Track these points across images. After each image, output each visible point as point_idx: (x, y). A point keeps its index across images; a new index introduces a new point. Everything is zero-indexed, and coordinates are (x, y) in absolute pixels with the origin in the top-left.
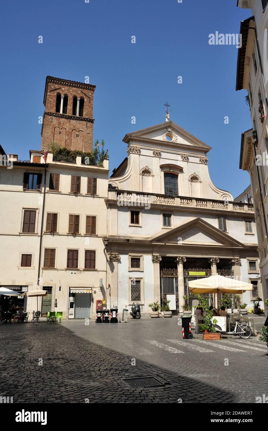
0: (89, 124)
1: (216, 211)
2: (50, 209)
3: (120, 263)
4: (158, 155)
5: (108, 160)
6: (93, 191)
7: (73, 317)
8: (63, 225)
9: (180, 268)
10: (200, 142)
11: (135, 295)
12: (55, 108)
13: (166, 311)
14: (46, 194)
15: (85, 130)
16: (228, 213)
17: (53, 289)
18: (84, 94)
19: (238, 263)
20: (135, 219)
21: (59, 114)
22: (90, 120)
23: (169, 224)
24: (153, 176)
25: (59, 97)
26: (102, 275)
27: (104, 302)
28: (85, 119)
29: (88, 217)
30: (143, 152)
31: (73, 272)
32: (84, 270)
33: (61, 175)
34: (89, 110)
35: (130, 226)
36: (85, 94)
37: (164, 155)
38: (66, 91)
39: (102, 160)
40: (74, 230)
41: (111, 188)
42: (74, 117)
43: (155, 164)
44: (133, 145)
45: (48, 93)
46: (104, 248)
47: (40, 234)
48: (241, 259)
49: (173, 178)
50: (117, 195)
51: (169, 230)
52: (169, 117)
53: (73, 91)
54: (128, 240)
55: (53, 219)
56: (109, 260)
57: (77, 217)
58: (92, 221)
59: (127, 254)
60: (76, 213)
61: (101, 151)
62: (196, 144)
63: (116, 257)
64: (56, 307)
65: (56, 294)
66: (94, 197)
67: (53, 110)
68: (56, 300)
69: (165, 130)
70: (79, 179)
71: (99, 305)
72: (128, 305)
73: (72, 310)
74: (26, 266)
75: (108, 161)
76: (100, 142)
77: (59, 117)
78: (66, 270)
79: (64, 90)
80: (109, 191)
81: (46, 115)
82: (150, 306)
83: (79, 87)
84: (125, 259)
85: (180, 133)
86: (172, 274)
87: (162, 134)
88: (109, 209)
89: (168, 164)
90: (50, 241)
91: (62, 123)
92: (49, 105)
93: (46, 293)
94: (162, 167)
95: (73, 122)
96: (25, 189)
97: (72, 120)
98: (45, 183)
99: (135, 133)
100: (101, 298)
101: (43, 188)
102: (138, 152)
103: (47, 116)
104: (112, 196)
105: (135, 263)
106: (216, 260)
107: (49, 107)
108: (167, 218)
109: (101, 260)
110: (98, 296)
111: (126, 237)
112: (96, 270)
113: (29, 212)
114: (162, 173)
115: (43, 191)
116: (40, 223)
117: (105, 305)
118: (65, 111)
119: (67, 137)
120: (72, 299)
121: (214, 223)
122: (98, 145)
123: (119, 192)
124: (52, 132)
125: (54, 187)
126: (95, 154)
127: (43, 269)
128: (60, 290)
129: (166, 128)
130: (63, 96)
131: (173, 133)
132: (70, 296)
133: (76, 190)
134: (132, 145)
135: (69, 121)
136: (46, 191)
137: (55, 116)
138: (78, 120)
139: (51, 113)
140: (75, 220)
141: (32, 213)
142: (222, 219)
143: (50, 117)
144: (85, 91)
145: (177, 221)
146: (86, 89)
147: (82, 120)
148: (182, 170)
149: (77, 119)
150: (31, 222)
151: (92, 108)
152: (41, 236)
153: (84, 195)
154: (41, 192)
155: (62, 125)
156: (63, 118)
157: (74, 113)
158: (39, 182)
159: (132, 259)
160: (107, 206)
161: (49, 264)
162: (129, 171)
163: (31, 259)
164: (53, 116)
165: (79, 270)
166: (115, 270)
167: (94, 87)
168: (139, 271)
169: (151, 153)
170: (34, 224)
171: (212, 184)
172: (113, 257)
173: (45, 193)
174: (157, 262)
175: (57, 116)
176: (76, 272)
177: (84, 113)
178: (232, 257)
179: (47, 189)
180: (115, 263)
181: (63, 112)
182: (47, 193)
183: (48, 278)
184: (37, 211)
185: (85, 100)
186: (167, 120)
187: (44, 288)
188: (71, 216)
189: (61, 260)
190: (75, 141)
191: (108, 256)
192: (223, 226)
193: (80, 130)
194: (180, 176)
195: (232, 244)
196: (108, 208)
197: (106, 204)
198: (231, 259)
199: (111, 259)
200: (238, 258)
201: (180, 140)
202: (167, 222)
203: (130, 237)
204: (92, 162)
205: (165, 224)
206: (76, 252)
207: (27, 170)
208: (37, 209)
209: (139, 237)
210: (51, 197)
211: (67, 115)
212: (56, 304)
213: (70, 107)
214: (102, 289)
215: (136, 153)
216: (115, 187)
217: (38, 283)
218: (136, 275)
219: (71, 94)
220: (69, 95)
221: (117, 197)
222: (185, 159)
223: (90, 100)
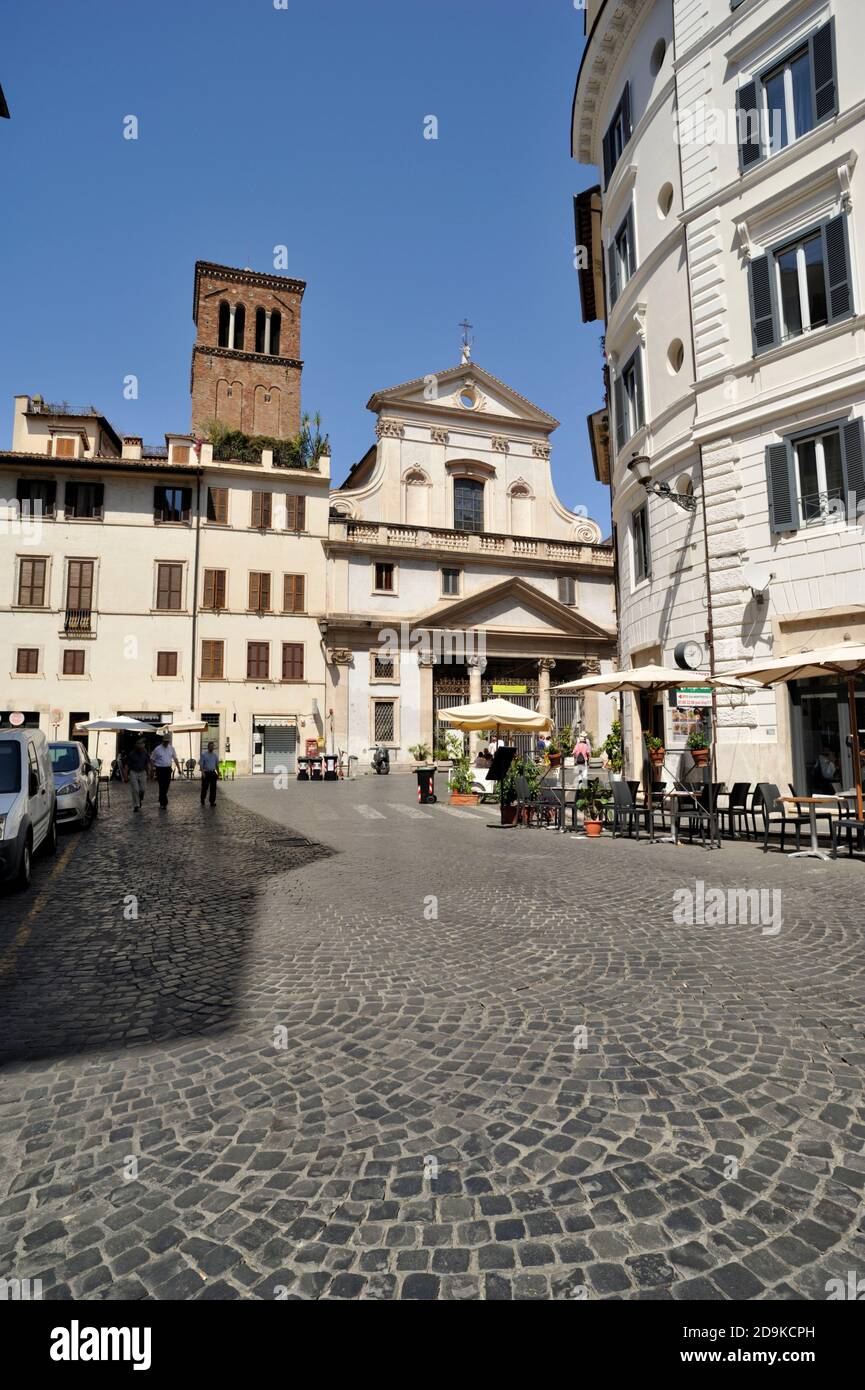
0: (292, 372)
1: (555, 563)
2: (209, 562)
3: (353, 668)
4: (441, 439)
5: (330, 456)
6: (297, 523)
7: (261, 770)
8: (238, 592)
9: (475, 678)
10: (535, 410)
11: (384, 729)
12: (217, 336)
13: (443, 760)
14: (202, 531)
15: (283, 385)
16: (579, 568)
17: (221, 718)
18: (280, 301)
19: (595, 669)
20: (384, 581)
21: (225, 351)
22: (294, 362)
23: (455, 591)
24: (430, 485)
25: (224, 309)
26: (317, 692)
27: (320, 744)
28: (282, 360)
29: (287, 577)
30: (410, 433)
31: (261, 686)
32: (281, 682)
33: (230, 490)
34: (293, 339)
35: (374, 595)
36: (283, 304)
37: (454, 439)
38: (240, 296)
39: (316, 458)
40: (260, 603)
41: (335, 516)
42: (259, 357)
43: (434, 461)
44: (389, 418)
45: (201, 303)
46: (321, 638)
47: (191, 613)
48: (602, 662)
49: (473, 488)
50: (348, 531)
51: (455, 603)
52: (468, 354)
53: (255, 296)
54: (369, 623)
55: (216, 582)
56: (330, 661)
57: (266, 577)
58: (296, 585)
59: (366, 650)
60: (262, 568)
61: (314, 437)
62: (527, 413)
63: (344, 657)
64: (229, 751)
65: (226, 726)
66: (299, 536)
67: (213, 342)
68: (228, 738)
69: (460, 383)
70: (267, 498)
71: (312, 748)
72: (367, 748)
73: (259, 758)
74: (167, 675)
75: (329, 459)
76: (313, 417)
77: (226, 357)
78: (246, 682)
79: (236, 294)
80: (330, 522)
81: (197, 354)
82: (411, 750)
83: (269, 287)
85: (493, 389)
86: (459, 689)
87: (451, 393)
88: (331, 561)
89: (463, 460)
90: (212, 626)
91: (233, 370)
92: (204, 330)
93: (206, 726)
94: (450, 466)
95: (257, 367)
96: (159, 519)
97: (254, 364)
98: (198, 508)
99: (392, 392)
100: (315, 736)
101: (195, 519)
102: (399, 433)
103: (200, 355)
104: (338, 533)
105: (384, 670)
106: (548, 662)
107: (204, 335)
108: (451, 577)
109: (315, 661)
110: (308, 732)
111: (365, 616)
112: (305, 683)
113: (167, 569)
114: (450, 480)
115: (194, 525)
116: (190, 589)
117: (324, 749)
118: (238, 343)
119: (245, 403)
120: (258, 737)
121: (549, 588)
122: (308, 424)
123: (353, 526)
124: (211, 391)
125: (216, 514)
126: (304, 441)
127: (200, 680)
128: (235, 720)
129: (462, 378)
130: (233, 308)
131: (477, 389)
132: (254, 732)
133: (262, 521)
134: (384, 418)
135: (249, 366)
136: (201, 525)
137: (217, 355)
138: (267, 363)
139: (208, 349)
140: (260, 584)
141: (174, 569)
142: (567, 579)
143: (206, 358)
144: (283, 296)
145: (472, 585)
146: (284, 290)
147: (276, 363)
148: (494, 472)
149: (266, 361)
150: (173, 588)
151: (299, 334)
152: (194, 616)
153: (280, 531)
154: (189, 527)
155: (232, 374)
156: (235, 359)
157: (259, 347)
158: (186, 505)
159: (376, 660)
160: (326, 553)
161: (211, 670)
162: (379, 475)
163: (176, 661)
164: (213, 355)
165: (270, 682)
166: (340, 681)
167: (303, 285)
168: (391, 684)
169: (426, 435)
170: (180, 592)
171: (557, 501)
172: (339, 657)
173: (198, 529)
174: (427, 666)
175: (221, 356)
176: (265, 685)
177: (281, 347)
178: (583, 658)
179: (204, 520)
180: (342, 669)
181: (235, 346)
182: (202, 528)
183: (211, 696)
184: (185, 566)
185: (283, 315)
186: (464, 361)
187: (205, 717)
188: (253, 575)
189: (235, 662)
190: (262, 410)
191: (329, 655)
192: (569, 595)
193: (272, 385)
194: (489, 484)
195: (584, 632)
196: (328, 559)
197: (325, 549)
198: (581, 662)
199: (334, 660)
200: (595, 658)
201: (491, 406)
202: (450, 587)
203: (373, 617)
204: (297, 462)
205: (446, 590)
206: (265, 646)
207: (160, 480)
208: (185, 562)
209: (392, 618)
210: (212, 537)
211: (244, 351)
212: (228, 747)
213: (249, 334)
214: (317, 717)
215: (395, 435)
216: (344, 515)
217: (192, 708)
218: (385, 692)
219: (252, 302)
220: (247, 306)
221: (348, 534)
222: (502, 448)
223: (293, 316)
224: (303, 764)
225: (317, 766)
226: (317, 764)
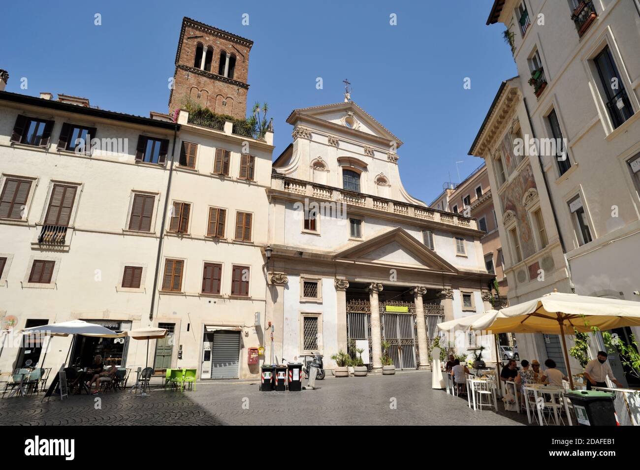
0: (242, 90)
2: (178, 195)
3: (288, 288)
4: (334, 143)
5: (273, 133)
6: (247, 175)
7: (208, 376)
8: (199, 222)
9: (374, 300)
11: (309, 341)
12: (193, 61)
14: (174, 173)
15: (235, 97)
16: (435, 225)
17: (176, 327)
18: (237, 50)
19: (450, 296)
20: (310, 224)
21: (198, 71)
22: (243, 84)
23: (359, 235)
24: (328, 171)
25: (200, 48)
26: (259, 307)
27: (261, 352)
28: (236, 82)
29: (239, 214)
30: (315, 137)
31: (213, 300)
32: (230, 298)
33: (199, 146)
34: (243, 72)
35: (303, 233)
36: (238, 51)
37: (342, 145)
38: (211, 42)
39: (263, 133)
40: (216, 232)
41: (276, 175)
42: (221, 78)
43: (331, 156)
45: (185, 41)
46: (263, 263)
47: (158, 235)
48: (454, 291)
49: (354, 177)
50: (285, 185)
51: (359, 243)
52: (349, 97)
53: (221, 44)
54: (301, 253)
55: (183, 210)
56: (270, 283)
57: (222, 212)
58: (245, 221)
59: (297, 275)
60: (220, 205)
61: (262, 120)
62: (384, 135)
63: (281, 279)
64: (181, 358)
65: (180, 335)
66: (250, 184)
67: (191, 64)
68: (181, 346)
69: (345, 113)
70: (227, 154)
71: (254, 356)
72: (298, 356)
73: (208, 365)
74: (131, 287)
76: (262, 106)
77: (198, 74)
78: (200, 296)
79: (208, 41)
80: (272, 177)
81: (179, 69)
82: (334, 358)
83: (230, 40)
84: (295, 283)
85: (364, 119)
86: (363, 308)
87: (340, 118)
88: (272, 205)
89: (349, 157)
90: (174, 247)
91: (202, 82)
92: (185, 56)
94: (340, 160)
95: (219, 84)
96: (140, 160)
97: (217, 81)
98: (173, 155)
99: (305, 111)
100: (256, 345)
101: (169, 163)
102: (309, 137)
103: (181, 70)
104: (278, 185)
105: (310, 289)
106: (422, 290)
107: (185, 60)
108: (355, 225)
109: (258, 281)
110: (250, 341)
111: (297, 248)
112: (249, 299)
113: (142, 199)
114: (340, 169)
115: (168, 167)
116: (160, 216)
117: (262, 357)
118: (207, 66)
119: (208, 104)
120: (208, 345)
122: (258, 110)
123: (288, 182)
124: (186, 93)
125: (186, 161)
126: (254, 123)
127: (161, 293)
128: (188, 330)
129: (346, 110)
130: (205, 48)
131: (355, 118)
132: (204, 341)
133: (222, 170)
134: (300, 127)
135: (214, 82)
136: (174, 167)
137: (192, 72)
138: (226, 82)
139: (187, 67)
140: (218, 217)
141: (148, 200)
142: (428, 232)
143: (185, 72)
144: (238, 47)
145: (370, 231)
146: (239, 44)
147: (231, 83)
148: (366, 167)
149: (225, 81)
150: (145, 214)
151: (247, 69)
152: (161, 238)
153: (235, 179)
154: (165, 168)
155: (202, 85)
156: (205, 76)
157: (221, 71)
158: (163, 152)
159: (305, 283)
160: (269, 199)
161: (172, 285)
162: (296, 161)
163: (141, 274)
164: (190, 72)
165: (221, 297)
166: (278, 300)
167: (252, 43)
168: (316, 303)
169: (325, 140)
170: (150, 218)
171: (404, 191)
172: (277, 279)
173: (171, 170)
174: (341, 289)
175: (195, 73)
176: (216, 300)
177: (236, 74)
178: (442, 287)
179: (176, 164)
180: (279, 289)
181: (205, 68)
182: (174, 170)
183: (169, 308)
184: (157, 197)
185: (238, 58)
186: (346, 101)
187: (161, 325)
188: (212, 210)
189: (192, 279)
190: (220, 110)
191: (269, 277)
192: (429, 242)
193: (228, 96)
194: (363, 175)
195: (442, 268)
196: (270, 203)
197: (268, 196)
198: (440, 290)
199: (273, 281)
200: (450, 288)
201: (364, 129)
202: (355, 232)
203: (303, 249)
204: (248, 132)
205: (353, 233)
206: (219, 266)
207: (145, 131)
208: (157, 194)
209: (317, 251)
210: (182, 178)
211: (211, 73)
212: (181, 354)
213: (215, 64)
214: (258, 329)
215: (306, 137)
216: (282, 174)
217: (151, 318)
218: (311, 309)
219: (218, 47)
220: (215, 48)
221: (285, 188)
222: (370, 153)
223: (244, 59)
224: (268, 373)
225: (281, 376)
226: (281, 373)
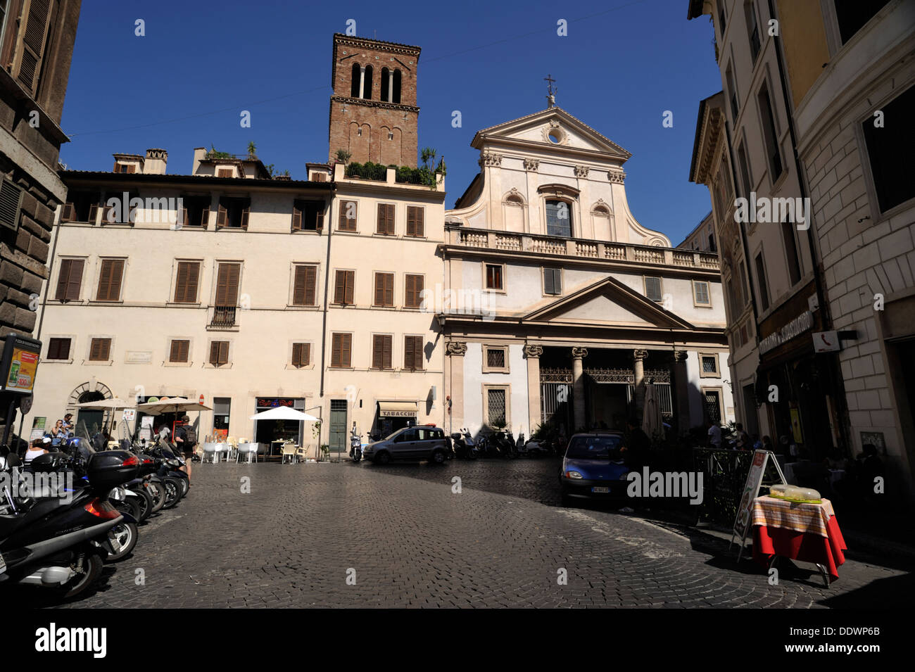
0: (410, 116)
1: (642, 264)
2: (338, 263)
3: (466, 357)
4: (533, 168)
5: (445, 174)
6: (416, 230)
8: (364, 290)
9: (577, 367)
11: (498, 414)
12: (350, 89)
14: (333, 238)
15: (403, 126)
16: (663, 268)
17: (348, 403)
18: (400, 63)
20: (494, 281)
21: (357, 100)
22: (412, 108)
23: (557, 290)
24: (527, 207)
25: (356, 70)
26: (436, 380)
28: (403, 106)
29: (409, 277)
30: (506, 163)
31: (384, 374)
32: (403, 371)
33: (359, 203)
34: (411, 90)
36: (402, 64)
37: (544, 168)
38: (369, 59)
39: (434, 176)
40: (384, 300)
41: (449, 227)
42: (384, 104)
43: (529, 184)
44: (490, 151)
45: (338, 64)
47: (323, 308)
50: (462, 237)
51: (556, 300)
52: (553, 101)
53: (380, 59)
55: (345, 282)
57: (390, 277)
58: (415, 284)
59: (479, 342)
60: (385, 269)
62: (604, 147)
63: (460, 348)
65: (353, 413)
66: (419, 241)
67: (348, 93)
74: (301, 365)
75: (445, 176)
77: (357, 104)
78: (371, 370)
79: (366, 57)
80: (446, 230)
81: (334, 102)
83: (392, 52)
84: (476, 350)
85: (575, 129)
86: (563, 377)
87: (541, 132)
88: (447, 262)
89: (553, 184)
90: (340, 320)
91: (362, 114)
92: (340, 85)
93: (336, 411)
94: (541, 190)
95: (382, 113)
96: (297, 228)
97: (380, 110)
98: (330, 218)
99: (492, 130)
100: (434, 421)
101: (327, 227)
102: (499, 164)
103: (336, 103)
104: (454, 239)
105: (496, 358)
107: (340, 89)
112: (424, 371)
113: (303, 270)
114: (543, 201)
115: (326, 232)
116: (324, 288)
118: (368, 93)
119: (372, 140)
121: (636, 284)
123: (465, 233)
124: (344, 131)
125: (346, 223)
127: (330, 368)
128: (361, 406)
129: (549, 120)
130: (363, 68)
131: (563, 129)
133: (386, 228)
134: (486, 151)
135: (375, 112)
136: (332, 232)
137: (350, 103)
138: (391, 109)
139: (343, 98)
140: (383, 283)
141: (309, 270)
142: (653, 278)
143: (341, 105)
144: (402, 58)
145: (573, 283)
146: (404, 54)
147: (397, 109)
148: (579, 195)
149: (389, 107)
150: (308, 287)
151: (415, 87)
152: (325, 311)
153: (400, 237)
154: (322, 234)
155: (362, 118)
156: (365, 106)
157: (384, 96)
159: (490, 351)
161: (340, 361)
163: (309, 351)
164: (347, 103)
165: (394, 371)
166: (458, 372)
167: (419, 50)
168: (503, 373)
169: (520, 165)
170: (313, 290)
171: (634, 222)
172: (455, 348)
173: (330, 235)
174: (533, 356)
175: (353, 104)
176: (388, 373)
177: (402, 97)
178: (671, 348)
179: (335, 227)
180: (456, 359)
181: (365, 96)
182: (334, 234)
183: (341, 384)
184: (318, 268)
185: (403, 73)
186: (550, 106)
187: (333, 403)
188: (378, 275)
189: (362, 352)
190: (386, 147)
192: (655, 291)
193: (394, 126)
194: (576, 205)
196: (444, 261)
197: (442, 253)
199: (450, 350)
201: (574, 142)
202: (552, 286)
204: (416, 179)
205: (548, 289)
206: (389, 338)
207: (300, 194)
208: (318, 264)
209: (503, 312)
210: (342, 243)
211: (372, 100)
213: (376, 87)
215: (495, 165)
216: (458, 224)
217: (322, 395)
218: (496, 380)
219: (378, 63)
220: (374, 65)
221: (462, 240)
222: (583, 175)
223: (411, 73)
